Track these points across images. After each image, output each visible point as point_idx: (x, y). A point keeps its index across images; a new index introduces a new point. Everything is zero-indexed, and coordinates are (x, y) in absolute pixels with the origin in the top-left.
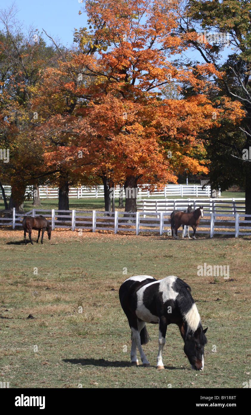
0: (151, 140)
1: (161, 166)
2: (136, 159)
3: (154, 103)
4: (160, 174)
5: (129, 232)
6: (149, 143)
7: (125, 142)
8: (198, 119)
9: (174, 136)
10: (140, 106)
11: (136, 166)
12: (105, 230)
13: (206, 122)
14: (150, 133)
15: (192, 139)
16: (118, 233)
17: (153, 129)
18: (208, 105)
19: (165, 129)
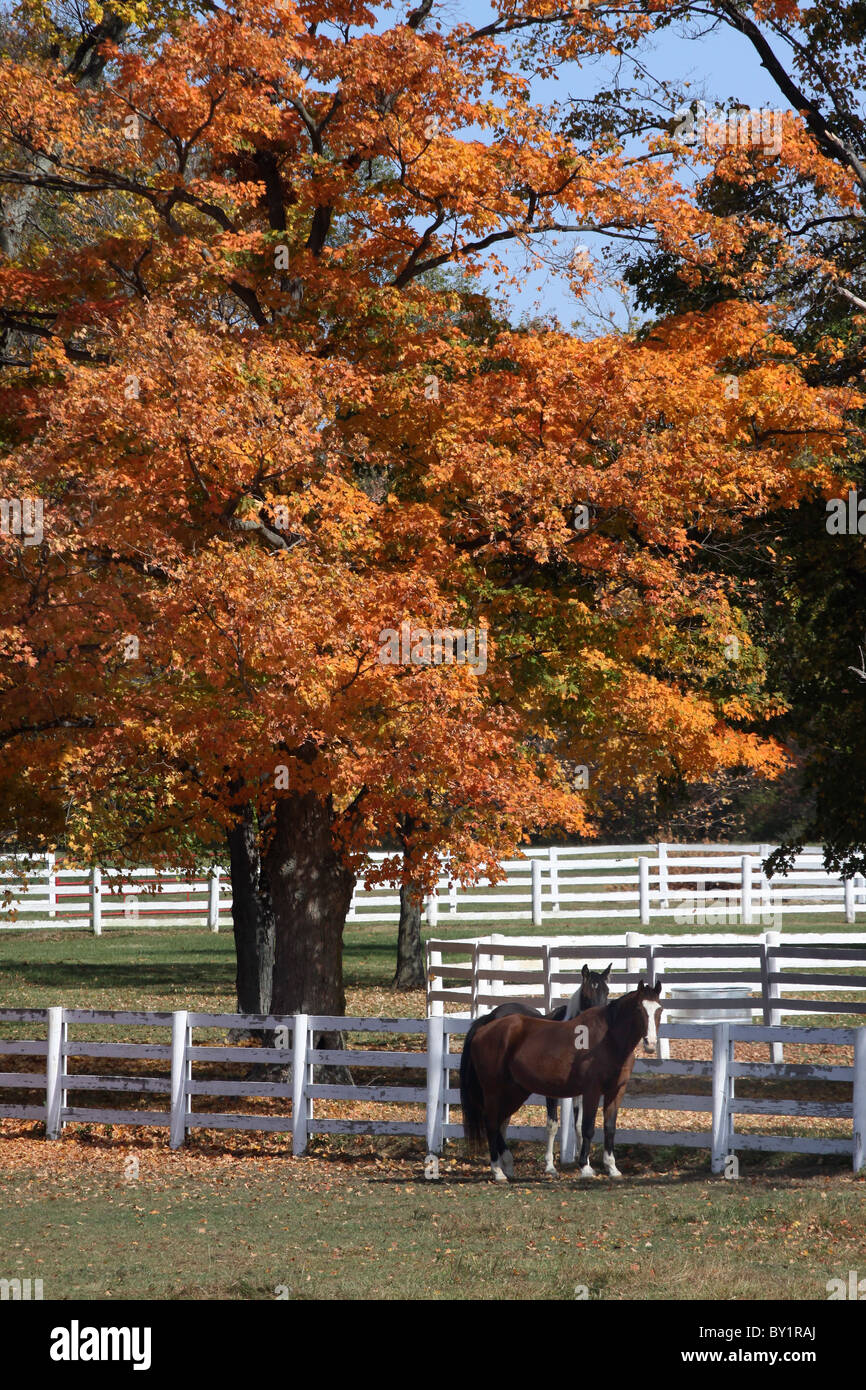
0: (408, 580)
1: (472, 734)
2: (316, 695)
3: (443, 356)
4: (469, 783)
5: (253, 1136)
6: (394, 596)
7: (248, 595)
8: (694, 454)
9: (552, 557)
10: (350, 373)
11: (320, 737)
12: (116, 1123)
13: (749, 471)
14: (415, 541)
15: (660, 571)
16: (189, 1143)
17: (430, 516)
18: (775, 367)
19: (497, 518)
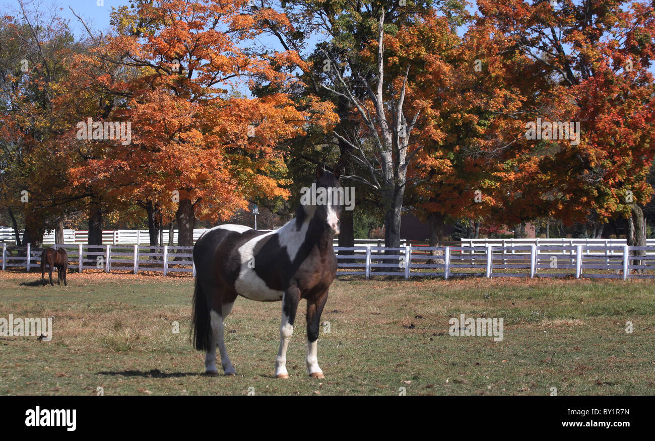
0: (214, 151)
1: (227, 186)
2: (193, 176)
5: (183, 273)
6: (211, 154)
7: (179, 154)
8: (276, 124)
9: (245, 147)
10: (198, 106)
11: (193, 186)
12: (150, 271)
13: (287, 128)
14: (213, 143)
15: (269, 150)
16: (168, 275)
17: (215, 137)
18: (290, 106)
19: (233, 137)
